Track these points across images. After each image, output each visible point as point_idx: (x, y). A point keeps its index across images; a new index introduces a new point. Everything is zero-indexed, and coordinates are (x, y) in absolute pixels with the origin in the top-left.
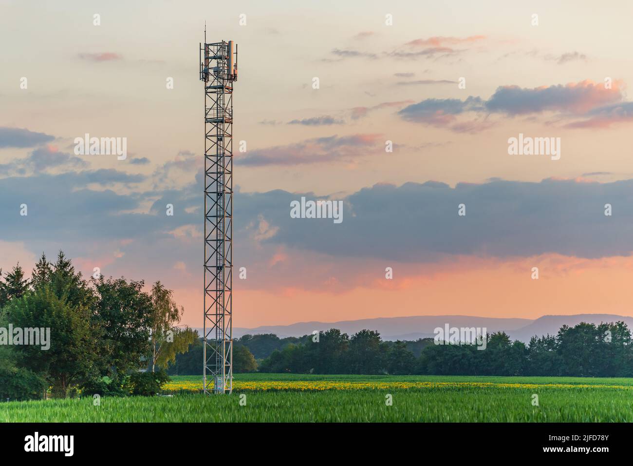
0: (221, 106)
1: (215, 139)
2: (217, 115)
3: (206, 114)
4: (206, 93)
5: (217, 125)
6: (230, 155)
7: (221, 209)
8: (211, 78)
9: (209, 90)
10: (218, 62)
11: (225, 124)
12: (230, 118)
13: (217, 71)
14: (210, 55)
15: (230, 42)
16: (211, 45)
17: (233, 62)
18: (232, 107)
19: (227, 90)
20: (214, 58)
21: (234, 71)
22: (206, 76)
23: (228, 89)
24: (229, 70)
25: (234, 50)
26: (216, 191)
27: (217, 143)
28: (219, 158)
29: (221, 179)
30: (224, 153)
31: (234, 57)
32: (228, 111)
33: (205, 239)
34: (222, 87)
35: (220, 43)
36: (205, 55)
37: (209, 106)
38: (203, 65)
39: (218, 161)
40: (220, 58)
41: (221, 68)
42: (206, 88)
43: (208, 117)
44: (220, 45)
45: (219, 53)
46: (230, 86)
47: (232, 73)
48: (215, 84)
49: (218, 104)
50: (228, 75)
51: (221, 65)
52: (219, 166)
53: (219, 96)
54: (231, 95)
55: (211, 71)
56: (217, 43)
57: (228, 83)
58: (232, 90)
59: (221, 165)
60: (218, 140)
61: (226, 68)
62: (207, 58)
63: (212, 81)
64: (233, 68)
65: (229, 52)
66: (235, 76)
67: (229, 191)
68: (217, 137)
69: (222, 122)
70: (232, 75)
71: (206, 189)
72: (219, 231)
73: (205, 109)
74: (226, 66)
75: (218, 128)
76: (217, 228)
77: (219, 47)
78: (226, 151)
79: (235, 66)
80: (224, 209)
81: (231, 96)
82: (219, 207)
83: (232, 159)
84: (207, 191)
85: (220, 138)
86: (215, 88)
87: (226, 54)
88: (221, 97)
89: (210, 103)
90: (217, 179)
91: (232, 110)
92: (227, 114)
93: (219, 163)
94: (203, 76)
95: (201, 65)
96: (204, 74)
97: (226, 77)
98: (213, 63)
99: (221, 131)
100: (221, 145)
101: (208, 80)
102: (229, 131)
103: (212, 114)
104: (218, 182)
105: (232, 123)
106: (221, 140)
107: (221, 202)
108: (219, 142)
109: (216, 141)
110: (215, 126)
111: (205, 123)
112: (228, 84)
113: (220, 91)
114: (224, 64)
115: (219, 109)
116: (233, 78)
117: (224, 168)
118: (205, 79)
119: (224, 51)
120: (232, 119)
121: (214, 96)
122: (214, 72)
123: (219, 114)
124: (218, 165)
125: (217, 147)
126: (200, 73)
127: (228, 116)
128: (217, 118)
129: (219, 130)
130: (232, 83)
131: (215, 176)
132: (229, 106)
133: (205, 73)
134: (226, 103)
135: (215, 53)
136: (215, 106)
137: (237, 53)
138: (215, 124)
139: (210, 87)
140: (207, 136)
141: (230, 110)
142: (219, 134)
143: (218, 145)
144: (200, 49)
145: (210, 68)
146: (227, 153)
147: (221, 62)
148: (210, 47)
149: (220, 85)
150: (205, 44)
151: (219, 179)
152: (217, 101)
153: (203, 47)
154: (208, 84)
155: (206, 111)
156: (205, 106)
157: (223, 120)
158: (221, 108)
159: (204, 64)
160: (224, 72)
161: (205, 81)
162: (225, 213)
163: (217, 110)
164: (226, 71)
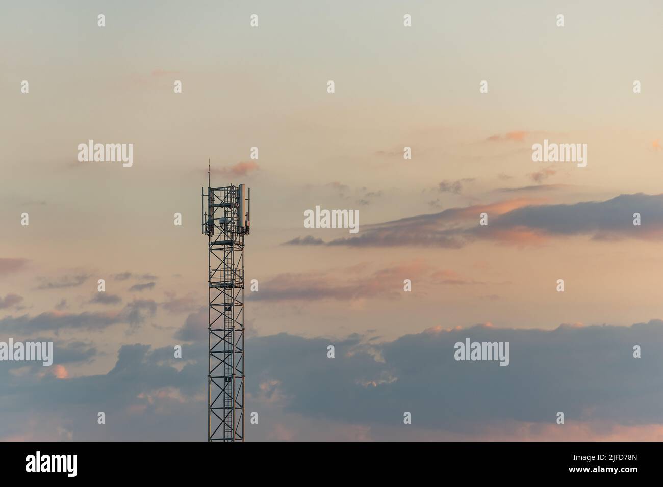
0: (230, 266)
1: (221, 309)
2: (225, 278)
3: (210, 277)
4: (211, 250)
5: (225, 291)
6: (241, 328)
7: (230, 399)
8: (217, 231)
9: (214, 247)
10: (225, 211)
11: (235, 289)
12: (241, 281)
13: (225, 223)
14: (215, 203)
15: (241, 186)
16: (218, 189)
17: (245, 210)
18: (243, 267)
19: (237, 246)
20: (221, 206)
21: (246, 222)
22: (210, 229)
23: (238, 244)
24: (239, 221)
25: (245, 195)
26: (223, 376)
27: (224, 314)
28: (227, 332)
29: (230, 360)
30: (234, 327)
31: (245, 204)
32: (238, 273)
33: (209, 437)
34: (230, 243)
35: (228, 187)
36: (209, 202)
37: (214, 267)
38: (205, 215)
39: (225, 336)
40: (229, 206)
41: (230, 219)
42: (211, 244)
43: (213, 280)
44: (228, 190)
45: (226, 199)
46: (241, 241)
47: (244, 225)
48: (223, 238)
49: (225, 264)
50: (239, 226)
51: (230, 215)
52: (227, 344)
53: (227, 254)
54: (242, 252)
55: (217, 223)
56: (225, 188)
57: (238, 236)
58: (243, 245)
59: (230, 341)
60: (226, 309)
61: (236, 219)
62: (211, 207)
63: (218, 234)
64: (244, 218)
65: (239, 198)
66: (247, 228)
67: (240, 375)
68: (225, 306)
69: (231, 286)
70: (243, 227)
71: (210, 373)
72: (226, 427)
73: (210, 270)
74: (235, 215)
75: (225, 294)
76: (225, 423)
77: (226, 192)
78: (236, 324)
79: (247, 215)
80: (233, 399)
81: (243, 254)
82: (226, 396)
83: (243, 334)
84: (212, 375)
85: (228, 308)
86: (222, 244)
87: (235, 201)
88: (230, 255)
89: (216, 263)
90: (225, 360)
91: (243, 272)
92: (237, 277)
93: (227, 340)
94: (206, 228)
95: (204, 215)
96: (207, 226)
97: (235, 230)
98: (219, 213)
99: (230, 298)
100: (230, 316)
101: (213, 234)
102: (240, 299)
103: (218, 277)
104: (225, 363)
105: (243, 288)
106: (230, 309)
107: (229, 389)
108: (227, 312)
109: (223, 312)
110: (222, 292)
111: (210, 288)
112: (238, 239)
113: (228, 248)
114: (233, 213)
115: (227, 270)
116: (244, 231)
117: (233, 345)
118: (209, 232)
119: (233, 197)
120: (243, 282)
121: (221, 254)
122: (221, 224)
123: (227, 277)
124: (225, 341)
125: (225, 319)
126: (203, 225)
127: (238, 280)
128: (225, 281)
129: (227, 296)
130: (243, 237)
131: (221, 356)
132: (240, 267)
133: (209, 225)
134: (236, 263)
135: (222, 199)
136: (222, 267)
137: (249, 199)
138: (222, 289)
139: (215, 243)
140: (211, 305)
141: (241, 271)
142: (227, 302)
143: (225, 316)
144: (203, 195)
145: (216, 219)
146: (237, 327)
147: (230, 210)
148: (215, 192)
149: (228, 241)
150: (209, 188)
151: (227, 360)
152: (224, 260)
153: (206, 193)
154: (213, 239)
155: (210, 272)
156: (210, 267)
157: (232, 284)
158: (229, 270)
159: (207, 214)
160: (234, 223)
161: (209, 235)
162: (235, 403)
163: (225, 271)
164: (235, 222)
